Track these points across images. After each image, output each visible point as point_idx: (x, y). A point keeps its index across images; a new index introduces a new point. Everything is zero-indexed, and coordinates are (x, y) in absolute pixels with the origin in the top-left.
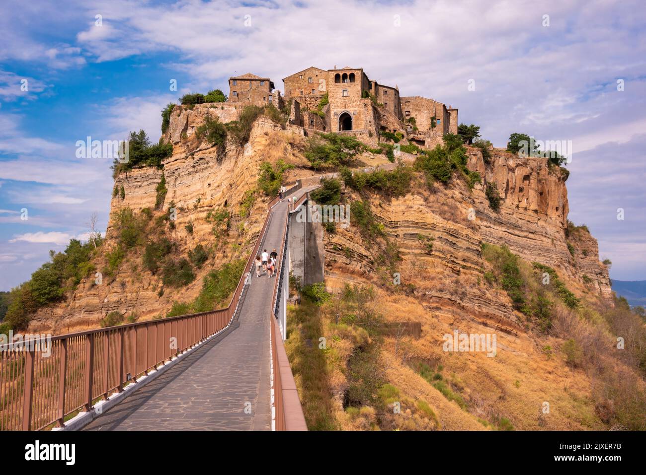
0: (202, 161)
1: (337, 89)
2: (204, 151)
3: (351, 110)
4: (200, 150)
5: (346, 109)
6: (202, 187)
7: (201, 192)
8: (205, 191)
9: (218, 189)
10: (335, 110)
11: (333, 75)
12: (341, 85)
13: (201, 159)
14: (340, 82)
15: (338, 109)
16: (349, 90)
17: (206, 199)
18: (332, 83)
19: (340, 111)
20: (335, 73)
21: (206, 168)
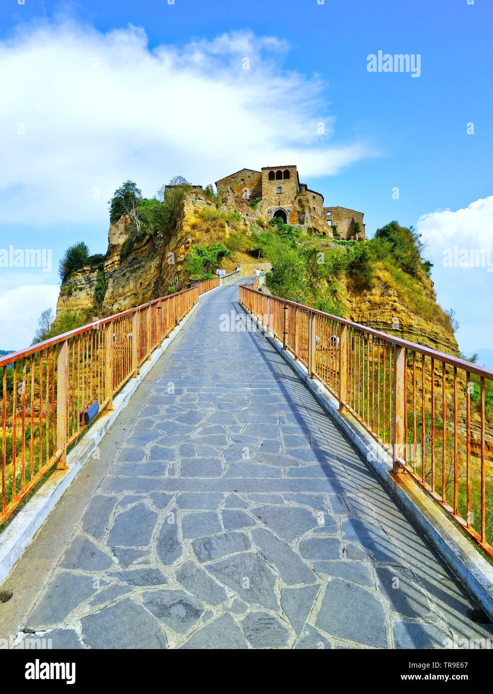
0: (135, 261)
1: (271, 186)
2: (137, 251)
3: (286, 206)
4: (134, 250)
5: (280, 206)
6: (135, 286)
7: (134, 292)
8: (138, 291)
9: (149, 288)
10: (269, 208)
11: (267, 173)
12: (276, 181)
13: (134, 259)
14: (274, 179)
15: (273, 206)
16: (283, 186)
17: (138, 299)
18: (266, 181)
19: (275, 208)
20: (269, 171)
21: (138, 268)
